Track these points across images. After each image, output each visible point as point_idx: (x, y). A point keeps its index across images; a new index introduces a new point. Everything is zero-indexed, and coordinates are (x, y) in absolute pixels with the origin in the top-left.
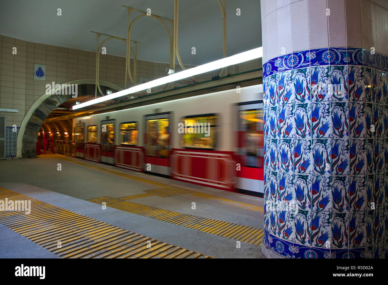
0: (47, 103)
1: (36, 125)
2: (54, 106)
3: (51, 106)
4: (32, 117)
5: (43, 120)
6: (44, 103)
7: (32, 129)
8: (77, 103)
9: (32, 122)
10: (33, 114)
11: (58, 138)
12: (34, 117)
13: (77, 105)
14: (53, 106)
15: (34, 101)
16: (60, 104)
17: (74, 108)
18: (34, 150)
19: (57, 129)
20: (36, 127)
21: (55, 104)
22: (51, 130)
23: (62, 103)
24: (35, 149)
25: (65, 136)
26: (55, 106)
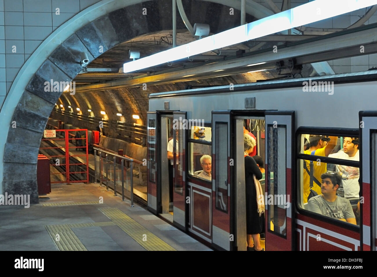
0: (60, 59)
1: (35, 116)
2: (76, 64)
3: (69, 64)
4: (24, 96)
5: (51, 103)
6: (52, 59)
7: (25, 128)
8: (133, 56)
9: (25, 111)
10: (27, 90)
11: (121, 127)
12: (30, 98)
13: (132, 60)
14: (74, 66)
15: (27, 56)
16: (93, 59)
17: (128, 68)
18: (31, 182)
19: (117, 104)
20: (36, 122)
21: (79, 61)
22: (105, 107)
23: (96, 57)
24: (35, 180)
25: (135, 124)
26: (79, 65)
